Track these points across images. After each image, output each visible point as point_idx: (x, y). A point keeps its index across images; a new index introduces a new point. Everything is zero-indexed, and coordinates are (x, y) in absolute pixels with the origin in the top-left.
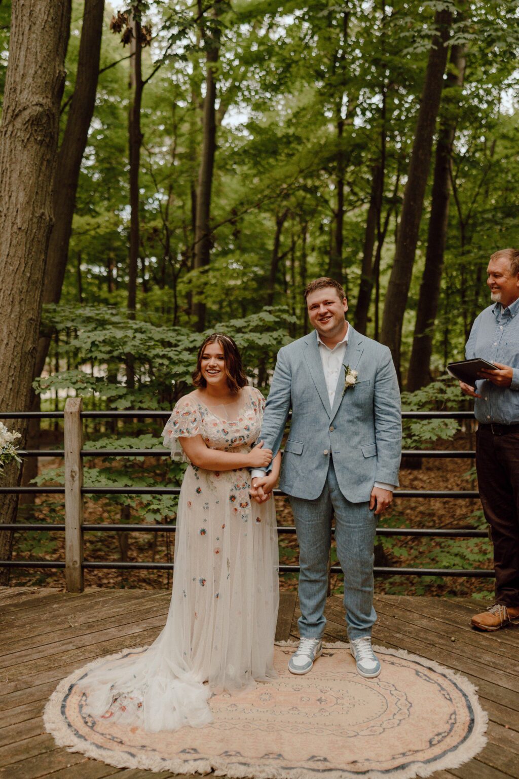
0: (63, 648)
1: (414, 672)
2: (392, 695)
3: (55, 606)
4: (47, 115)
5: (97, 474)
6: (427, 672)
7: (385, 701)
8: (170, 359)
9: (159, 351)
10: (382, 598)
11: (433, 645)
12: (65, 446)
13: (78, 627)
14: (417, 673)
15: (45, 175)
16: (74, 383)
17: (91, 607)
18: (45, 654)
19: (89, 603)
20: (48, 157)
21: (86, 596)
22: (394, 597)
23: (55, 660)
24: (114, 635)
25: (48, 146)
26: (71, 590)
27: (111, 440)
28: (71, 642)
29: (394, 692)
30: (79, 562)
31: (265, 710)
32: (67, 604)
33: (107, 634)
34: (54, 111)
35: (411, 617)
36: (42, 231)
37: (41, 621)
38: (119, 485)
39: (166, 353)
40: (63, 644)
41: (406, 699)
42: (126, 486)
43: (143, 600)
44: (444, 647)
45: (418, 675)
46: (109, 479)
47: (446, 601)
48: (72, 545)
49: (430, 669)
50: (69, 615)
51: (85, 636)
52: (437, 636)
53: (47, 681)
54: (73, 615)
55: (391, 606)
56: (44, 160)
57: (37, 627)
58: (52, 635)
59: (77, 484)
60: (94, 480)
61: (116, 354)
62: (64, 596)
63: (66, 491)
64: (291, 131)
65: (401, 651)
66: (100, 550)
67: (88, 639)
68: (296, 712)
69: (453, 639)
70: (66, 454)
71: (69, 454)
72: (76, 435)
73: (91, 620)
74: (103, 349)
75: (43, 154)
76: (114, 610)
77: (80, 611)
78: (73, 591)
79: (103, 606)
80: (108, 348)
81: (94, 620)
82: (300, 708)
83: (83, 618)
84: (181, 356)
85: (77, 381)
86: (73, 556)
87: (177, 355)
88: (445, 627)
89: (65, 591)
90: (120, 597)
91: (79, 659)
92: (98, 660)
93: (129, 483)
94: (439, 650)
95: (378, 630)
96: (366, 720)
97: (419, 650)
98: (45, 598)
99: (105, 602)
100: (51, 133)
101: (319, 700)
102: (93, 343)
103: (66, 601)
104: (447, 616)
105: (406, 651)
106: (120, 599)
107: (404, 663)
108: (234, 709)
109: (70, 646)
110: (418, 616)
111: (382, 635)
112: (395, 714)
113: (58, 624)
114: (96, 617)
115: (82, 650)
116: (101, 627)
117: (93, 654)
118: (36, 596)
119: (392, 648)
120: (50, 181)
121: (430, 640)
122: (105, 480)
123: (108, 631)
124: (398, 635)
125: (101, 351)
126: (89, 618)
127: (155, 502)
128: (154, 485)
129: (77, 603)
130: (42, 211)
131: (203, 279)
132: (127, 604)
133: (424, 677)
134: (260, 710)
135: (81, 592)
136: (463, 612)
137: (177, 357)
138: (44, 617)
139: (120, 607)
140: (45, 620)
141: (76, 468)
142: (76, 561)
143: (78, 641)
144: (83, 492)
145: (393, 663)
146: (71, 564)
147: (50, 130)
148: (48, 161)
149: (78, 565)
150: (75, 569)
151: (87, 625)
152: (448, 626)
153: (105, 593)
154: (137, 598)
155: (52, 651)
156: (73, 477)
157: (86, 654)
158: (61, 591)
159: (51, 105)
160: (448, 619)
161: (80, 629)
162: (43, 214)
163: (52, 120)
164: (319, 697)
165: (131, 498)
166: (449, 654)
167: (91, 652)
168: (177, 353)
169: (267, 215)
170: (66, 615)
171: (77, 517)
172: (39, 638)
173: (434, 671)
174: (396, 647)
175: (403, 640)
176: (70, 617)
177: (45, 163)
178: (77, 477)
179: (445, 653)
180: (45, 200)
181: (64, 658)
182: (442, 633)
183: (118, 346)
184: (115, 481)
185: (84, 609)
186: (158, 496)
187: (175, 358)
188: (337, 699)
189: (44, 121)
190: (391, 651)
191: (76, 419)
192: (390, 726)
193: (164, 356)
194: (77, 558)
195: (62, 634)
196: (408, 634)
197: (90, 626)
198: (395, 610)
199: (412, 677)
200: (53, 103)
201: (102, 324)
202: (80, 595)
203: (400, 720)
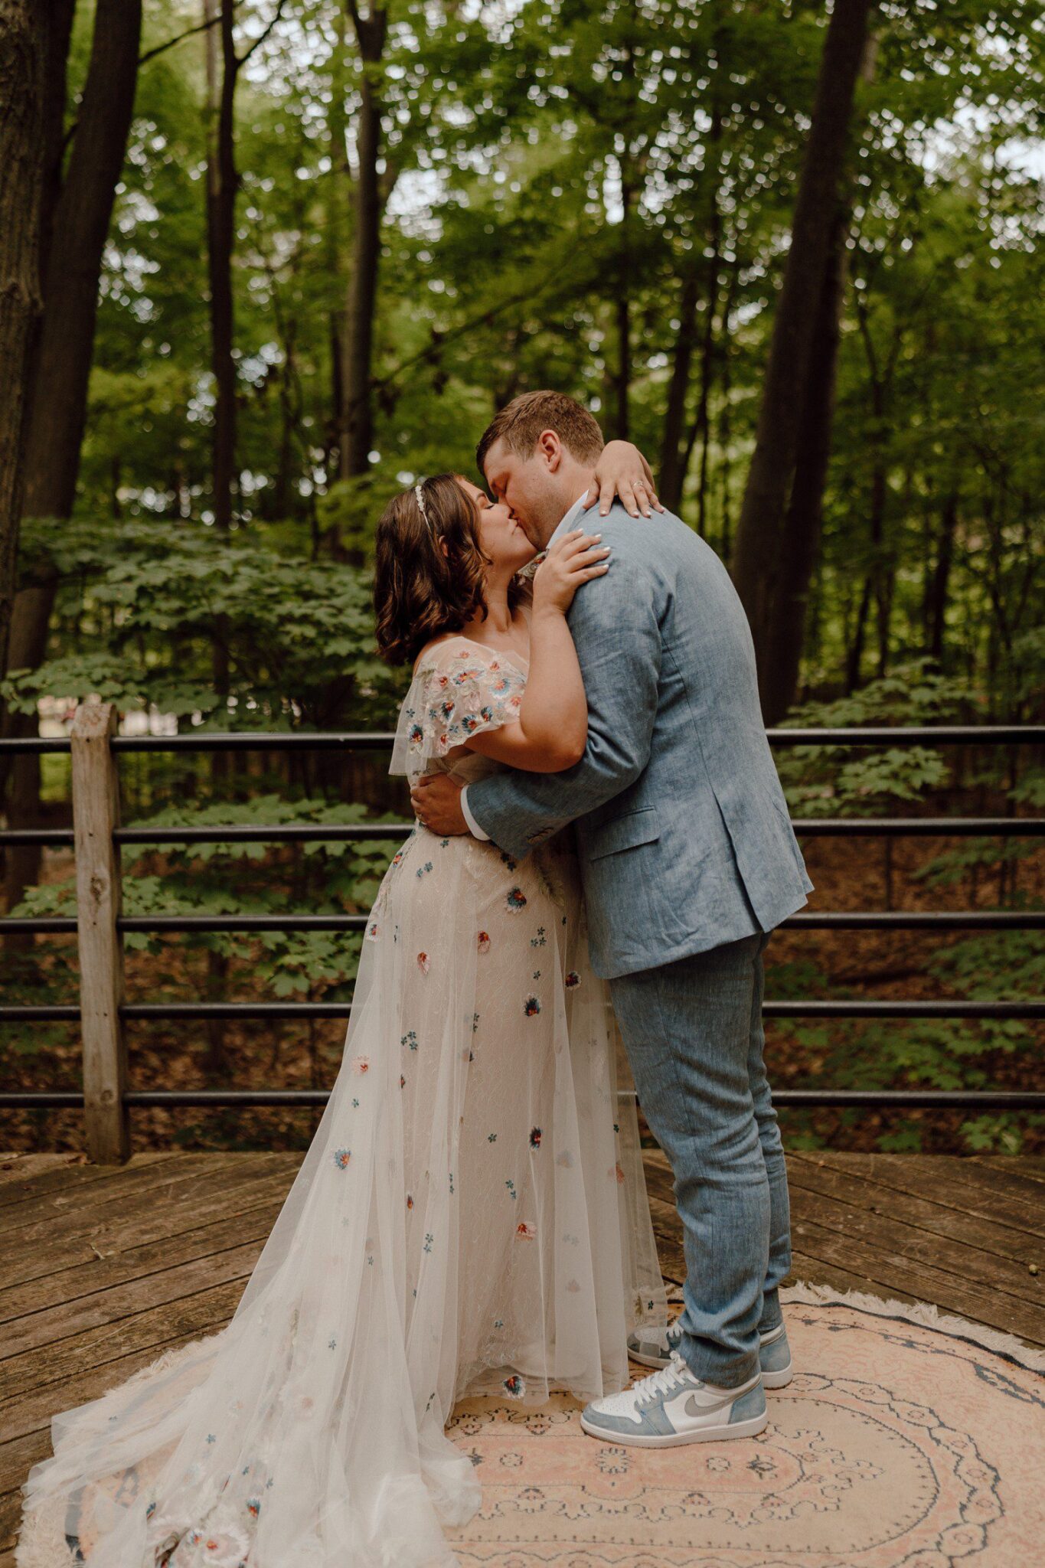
0: (77, 1321)
1: (971, 1368)
2: (938, 1442)
3: (60, 1201)
4: (17, 47)
5: (156, 889)
6: (1002, 1367)
7: (923, 1462)
8: (318, 624)
9: (292, 606)
10: (831, 1161)
11: (990, 1285)
12: (76, 820)
13: (116, 1260)
14: (980, 1371)
15: (16, 194)
16: (98, 683)
17: (148, 1202)
18: (29, 1340)
19: (142, 1190)
20: (24, 151)
21: (135, 1173)
22: (857, 1158)
23: (55, 1359)
24: (204, 1281)
25: (21, 124)
26: (99, 1158)
27: (185, 813)
28: (97, 1304)
29: (938, 1433)
30: (115, 1094)
31: (620, 1506)
32: (90, 1195)
33: (188, 1276)
34: (33, 40)
35: (912, 1209)
36: (14, 329)
37: (22, 1244)
38: (208, 912)
39: (309, 611)
40: (78, 1311)
41: (978, 1455)
42: (224, 912)
43: (271, 1180)
44: (1017, 1292)
45: (985, 1378)
46: (183, 898)
47: (977, 1165)
48: (99, 1055)
49: (1008, 1358)
50: (92, 1225)
51: (132, 1286)
52: (989, 1260)
53: (32, 1427)
54: (103, 1227)
55: (858, 1180)
56: (13, 157)
57: (15, 1263)
58: (49, 1283)
59: (106, 911)
60: (149, 903)
61: (192, 615)
62: (81, 1173)
63: (81, 927)
64: (528, 214)
65: (920, 1306)
66: (167, 1034)
67: (140, 1293)
68: (705, 1510)
69: (1033, 1268)
70: (77, 840)
71: (87, 839)
72: (102, 793)
73: (146, 1238)
74: (164, 605)
75: (11, 144)
76: (204, 1210)
77: (121, 1215)
78: (102, 1160)
79: (176, 1199)
80: (176, 604)
81: (154, 1237)
82: (708, 1496)
83: (126, 1235)
84: (342, 619)
85: (104, 678)
86: (101, 1080)
87: (334, 616)
88: (1000, 1236)
89: (84, 1160)
90: (217, 1172)
91: (116, 1354)
92: (165, 1358)
93: (231, 905)
94: (1008, 1299)
95: (850, 1248)
96: (895, 1530)
97: (962, 1301)
98: (35, 1180)
99: (182, 1188)
100: (27, 92)
101: (754, 1466)
102: (142, 591)
103: (87, 1186)
104: (996, 1206)
105: (934, 1308)
106: (218, 1180)
107: (938, 1342)
108: (537, 1503)
109: (95, 1317)
110: (929, 1207)
111: (859, 1261)
112: (963, 1508)
113: (67, 1251)
114: (159, 1228)
115: (125, 1325)
116: (173, 1258)
117: (153, 1339)
118: (14, 1176)
119: (896, 1297)
120: (29, 211)
121: (976, 1272)
122: (176, 903)
123: (190, 1267)
124: (896, 1260)
125: (159, 611)
126: (143, 1232)
127: (294, 947)
128: (287, 909)
129: (113, 1192)
130: (12, 280)
131: (363, 500)
132: (233, 1192)
133: (1005, 1385)
134: (607, 1505)
135: (123, 1163)
136: (1028, 1194)
137: (334, 621)
138: (31, 1234)
139: (219, 1201)
140: (33, 1242)
141: (104, 873)
142: (109, 1092)
143: (113, 1300)
144: (121, 927)
145: (910, 1344)
146: (97, 1098)
147: (26, 86)
148: (22, 160)
149: (113, 1101)
150: (106, 1109)
151: (136, 1252)
152: (1008, 1232)
153: (180, 1163)
154: (256, 1175)
155: (47, 1332)
156: (96, 893)
157: (136, 1338)
158: (77, 1160)
159: (25, 24)
160: (998, 1213)
161: (120, 1266)
162: (15, 288)
163: (28, 62)
164: (753, 1458)
165: (236, 940)
166: (1036, 1312)
167: (149, 1332)
168: (334, 611)
169: (476, 391)
170: (85, 1226)
171: (108, 988)
172: (16, 1295)
173: (1021, 1366)
174: (907, 1296)
175: (911, 1273)
176: (94, 1231)
177: (16, 165)
178: (106, 894)
179: (1028, 1308)
180: (20, 255)
181: (78, 1351)
182: (1002, 1253)
183: (198, 598)
184: (197, 903)
185: (129, 1208)
186: (299, 934)
187: (329, 621)
188: (801, 1459)
189: (9, 63)
190: (895, 1307)
191: (101, 754)
192: (964, 1550)
193: (305, 619)
194: (111, 1084)
195: (75, 1281)
196: (918, 1256)
197: (145, 1255)
198: (871, 1193)
199: (971, 1383)
200: (30, 20)
201: (161, 552)
202: (122, 1169)
203: (984, 1527)
